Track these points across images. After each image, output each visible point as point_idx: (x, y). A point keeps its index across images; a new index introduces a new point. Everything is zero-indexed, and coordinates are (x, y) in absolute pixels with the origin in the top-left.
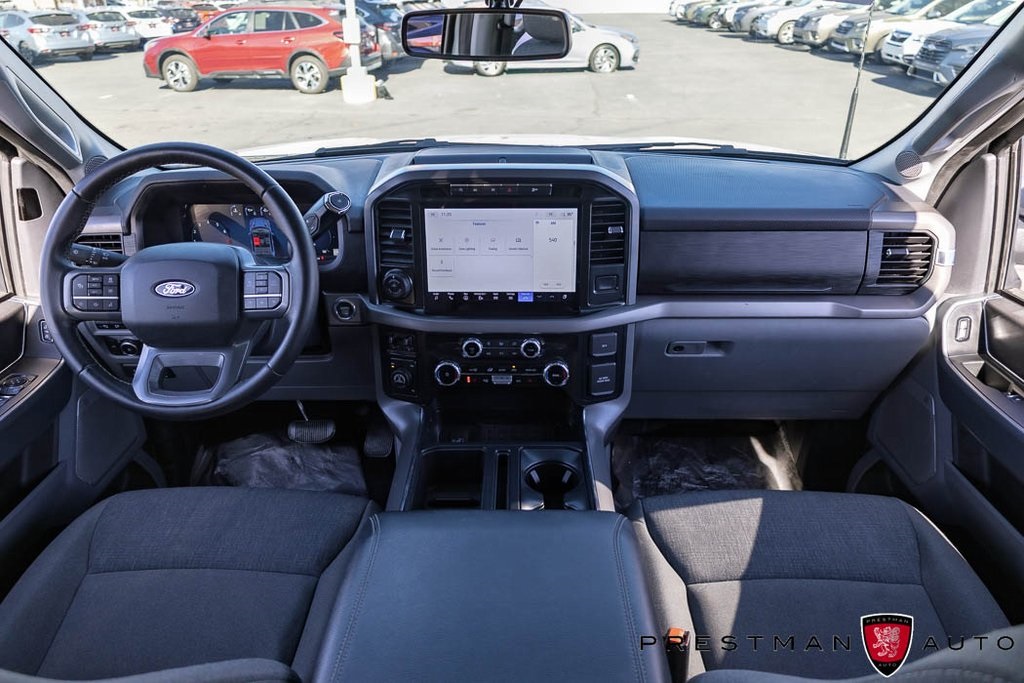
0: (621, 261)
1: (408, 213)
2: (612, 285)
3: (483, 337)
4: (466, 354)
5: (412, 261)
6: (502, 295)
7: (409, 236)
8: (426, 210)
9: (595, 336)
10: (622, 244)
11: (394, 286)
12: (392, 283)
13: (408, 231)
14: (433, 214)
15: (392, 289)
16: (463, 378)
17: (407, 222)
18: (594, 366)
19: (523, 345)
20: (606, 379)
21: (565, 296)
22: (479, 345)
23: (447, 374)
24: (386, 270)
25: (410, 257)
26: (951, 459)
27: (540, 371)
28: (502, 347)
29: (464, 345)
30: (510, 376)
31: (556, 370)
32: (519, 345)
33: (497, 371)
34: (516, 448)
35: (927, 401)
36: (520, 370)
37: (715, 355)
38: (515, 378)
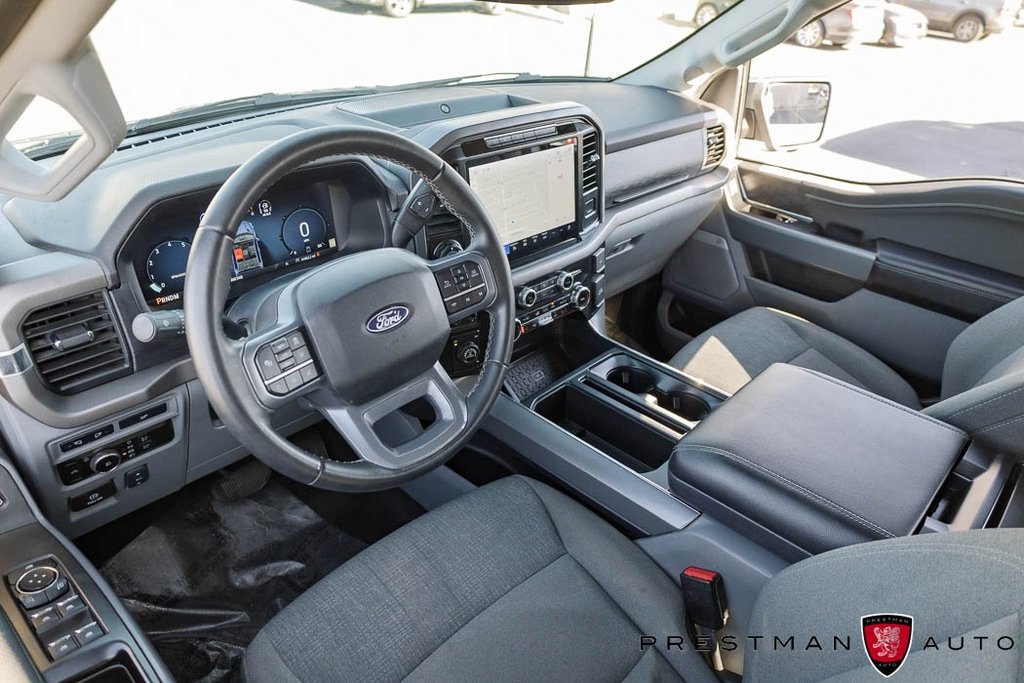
2: (593, 207)
3: (534, 283)
8: (470, 169)
9: (597, 255)
10: (595, 170)
14: (476, 172)
18: (596, 282)
19: (563, 280)
21: (569, 226)
22: (535, 292)
26: (749, 273)
27: (569, 300)
28: (546, 287)
29: (525, 296)
30: (550, 313)
31: (584, 294)
32: (555, 283)
33: (542, 313)
34: (586, 372)
35: (719, 242)
36: (557, 305)
37: (629, 248)
38: (553, 314)
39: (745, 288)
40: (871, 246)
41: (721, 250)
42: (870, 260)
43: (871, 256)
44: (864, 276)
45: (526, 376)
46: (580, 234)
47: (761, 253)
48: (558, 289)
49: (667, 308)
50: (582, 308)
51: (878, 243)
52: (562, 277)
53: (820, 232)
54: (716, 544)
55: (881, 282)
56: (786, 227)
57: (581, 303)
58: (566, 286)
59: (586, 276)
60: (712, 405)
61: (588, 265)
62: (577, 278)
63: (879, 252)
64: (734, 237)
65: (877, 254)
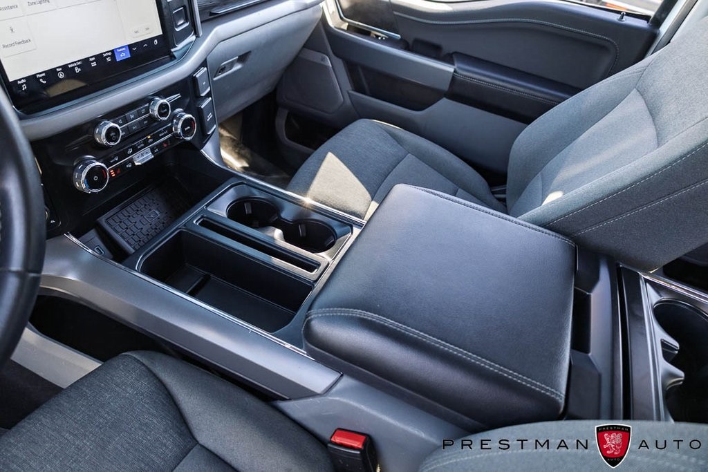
2: (183, 18)
6: (99, 58)
9: (197, 75)
18: (203, 107)
20: (211, 116)
21: (156, 41)
22: (118, 126)
23: (96, 178)
26: (351, 88)
27: (170, 130)
28: (134, 119)
29: (104, 133)
30: (148, 149)
31: (187, 122)
32: (147, 111)
33: (136, 150)
34: (203, 210)
35: (323, 59)
36: (156, 138)
37: (238, 67)
38: (152, 150)
39: (348, 101)
40: (448, 59)
41: (327, 67)
42: (448, 72)
43: (450, 69)
44: (445, 86)
45: (137, 219)
46: (172, 50)
47: (360, 70)
48: (152, 119)
49: (284, 122)
50: (189, 138)
51: (453, 56)
52: (154, 104)
53: (408, 48)
54: (363, 407)
55: (459, 92)
56: (380, 44)
57: (186, 133)
58: (162, 115)
59: (188, 100)
60: (338, 231)
61: (187, 87)
62: (175, 105)
63: (456, 65)
64: (334, 53)
65: (455, 67)
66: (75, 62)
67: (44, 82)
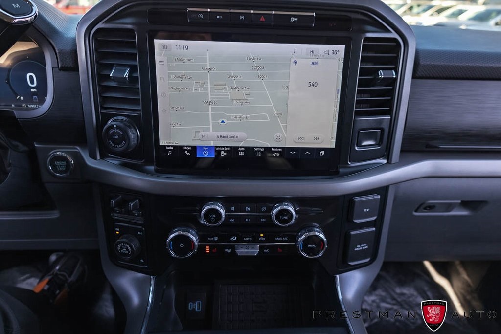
0: (389, 113)
1: (132, 45)
2: (375, 140)
3: (227, 201)
4: (203, 222)
5: (140, 108)
6: (249, 150)
7: (135, 75)
8: (155, 41)
9: (357, 199)
10: (391, 93)
11: (116, 137)
12: (114, 134)
13: (133, 69)
14: (165, 47)
15: (114, 141)
16: (202, 248)
17: (133, 56)
18: (353, 233)
19: (275, 211)
20: (364, 246)
21: (323, 152)
22: (222, 211)
23: (182, 245)
24: (107, 117)
25: (135, 102)
27: (293, 240)
30: (257, 245)
32: (268, 211)
33: (242, 241)
36: (270, 239)
37: (461, 213)
38: (261, 248)
66: (224, 147)
67: (188, 154)
